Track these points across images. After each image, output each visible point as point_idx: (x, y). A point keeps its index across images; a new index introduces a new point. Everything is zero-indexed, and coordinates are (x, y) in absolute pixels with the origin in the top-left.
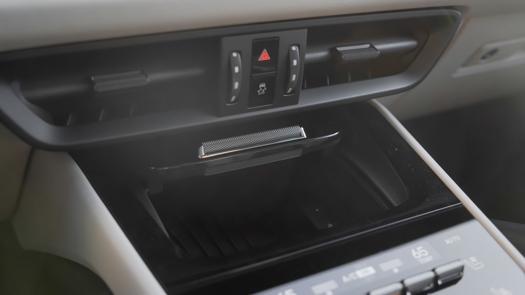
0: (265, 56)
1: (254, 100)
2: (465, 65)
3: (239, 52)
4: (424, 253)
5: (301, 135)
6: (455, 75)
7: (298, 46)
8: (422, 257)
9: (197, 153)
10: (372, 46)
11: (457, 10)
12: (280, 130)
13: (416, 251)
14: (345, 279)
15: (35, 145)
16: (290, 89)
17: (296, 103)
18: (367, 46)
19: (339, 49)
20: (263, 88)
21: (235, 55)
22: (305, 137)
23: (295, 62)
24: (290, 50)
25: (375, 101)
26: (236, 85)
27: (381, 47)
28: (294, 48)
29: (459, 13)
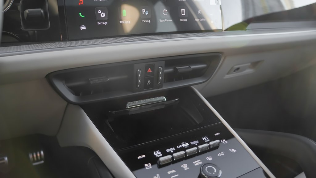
0: (150, 71)
1: (146, 87)
2: (228, 74)
3: (140, 69)
4: (207, 139)
5: (164, 100)
6: (225, 78)
7: (162, 67)
8: (206, 140)
9: (126, 106)
10: (189, 67)
11: (221, 53)
12: (156, 98)
13: (204, 138)
14: (178, 147)
15: (69, 102)
16: (159, 83)
17: (162, 88)
18: (188, 67)
19: (177, 68)
20: (149, 82)
21: (139, 70)
22: (166, 100)
23: (161, 73)
24: (159, 68)
25: (192, 87)
26: (140, 81)
27: (193, 67)
28: (160, 68)
29: (221, 54)
